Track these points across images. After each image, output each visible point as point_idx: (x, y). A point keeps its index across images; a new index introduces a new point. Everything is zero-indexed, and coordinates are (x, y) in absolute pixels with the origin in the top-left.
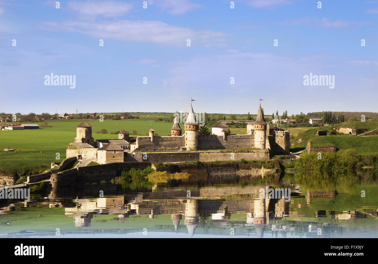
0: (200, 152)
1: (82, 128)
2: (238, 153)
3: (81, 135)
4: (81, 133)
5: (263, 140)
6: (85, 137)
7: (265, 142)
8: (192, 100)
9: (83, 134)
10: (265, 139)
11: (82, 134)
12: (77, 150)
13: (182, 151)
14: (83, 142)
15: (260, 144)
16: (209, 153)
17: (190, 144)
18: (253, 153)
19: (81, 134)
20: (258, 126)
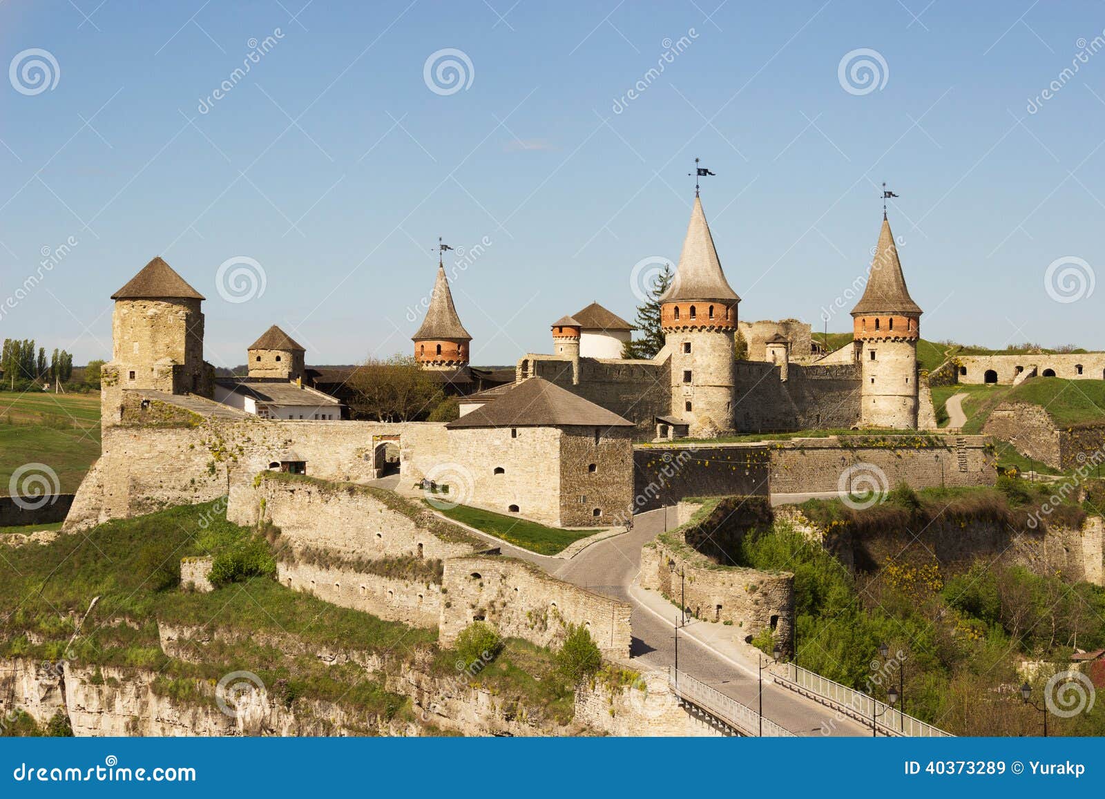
0: (773, 448)
1: (164, 304)
2: (899, 452)
3: (161, 346)
4: (160, 336)
5: (910, 391)
6: (182, 361)
7: (916, 397)
8: (699, 174)
9: (173, 342)
10: (917, 388)
11: (167, 340)
12: (204, 434)
13: (674, 441)
14: (179, 389)
15: (901, 406)
16: (802, 448)
17: (709, 403)
18: (944, 451)
19: (163, 340)
20: (877, 321)
